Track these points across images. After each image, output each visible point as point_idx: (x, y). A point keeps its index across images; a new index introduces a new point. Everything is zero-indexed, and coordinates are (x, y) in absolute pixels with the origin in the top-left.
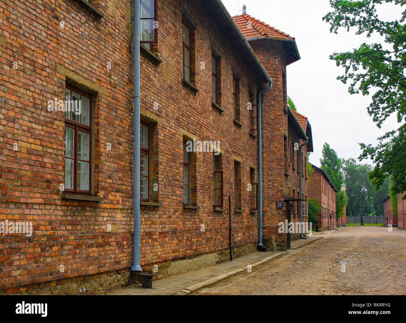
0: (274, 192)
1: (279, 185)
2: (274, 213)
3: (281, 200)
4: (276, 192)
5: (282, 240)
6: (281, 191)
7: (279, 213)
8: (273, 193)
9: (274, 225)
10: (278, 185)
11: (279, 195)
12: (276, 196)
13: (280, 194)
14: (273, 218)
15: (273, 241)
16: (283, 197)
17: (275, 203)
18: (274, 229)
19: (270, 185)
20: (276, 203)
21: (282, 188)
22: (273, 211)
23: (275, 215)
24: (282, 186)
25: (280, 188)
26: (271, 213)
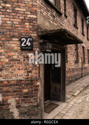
0: (16, 21)
1: (27, 11)
2: (15, 57)
3: (33, 35)
4: (20, 21)
5: (31, 104)
6: (31, 21)
7: (28, 57)
8: (15, 23)
9: (14, 78)
10: (24, 10)
11: (28, 27)
12: (20, 29)
13: (30, 25)
14: (12, 66)
15: (10, 107)
16: (36, 30)
17: (17, 39)
18: (14, 85)
19: (8, 8)
20: (20, 40)
21: (34, 16)
22: (13, 54)
23: (17, 60)
24: (35, 13)
25: (29, 16)
26: (8, 57)
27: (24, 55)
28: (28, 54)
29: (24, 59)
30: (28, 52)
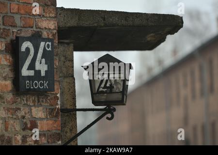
3: (44, 24)
27: (23, 117)
28: (34, 109)
29: (24, 133)
30: (34, 101)
